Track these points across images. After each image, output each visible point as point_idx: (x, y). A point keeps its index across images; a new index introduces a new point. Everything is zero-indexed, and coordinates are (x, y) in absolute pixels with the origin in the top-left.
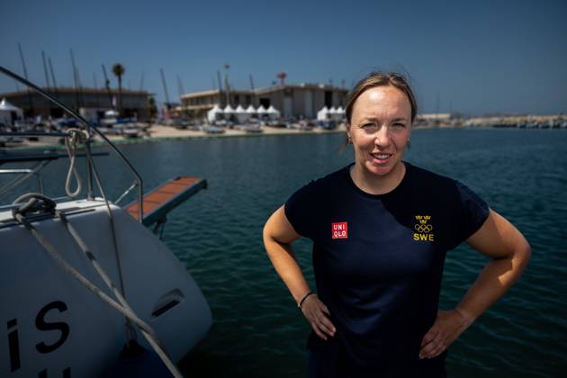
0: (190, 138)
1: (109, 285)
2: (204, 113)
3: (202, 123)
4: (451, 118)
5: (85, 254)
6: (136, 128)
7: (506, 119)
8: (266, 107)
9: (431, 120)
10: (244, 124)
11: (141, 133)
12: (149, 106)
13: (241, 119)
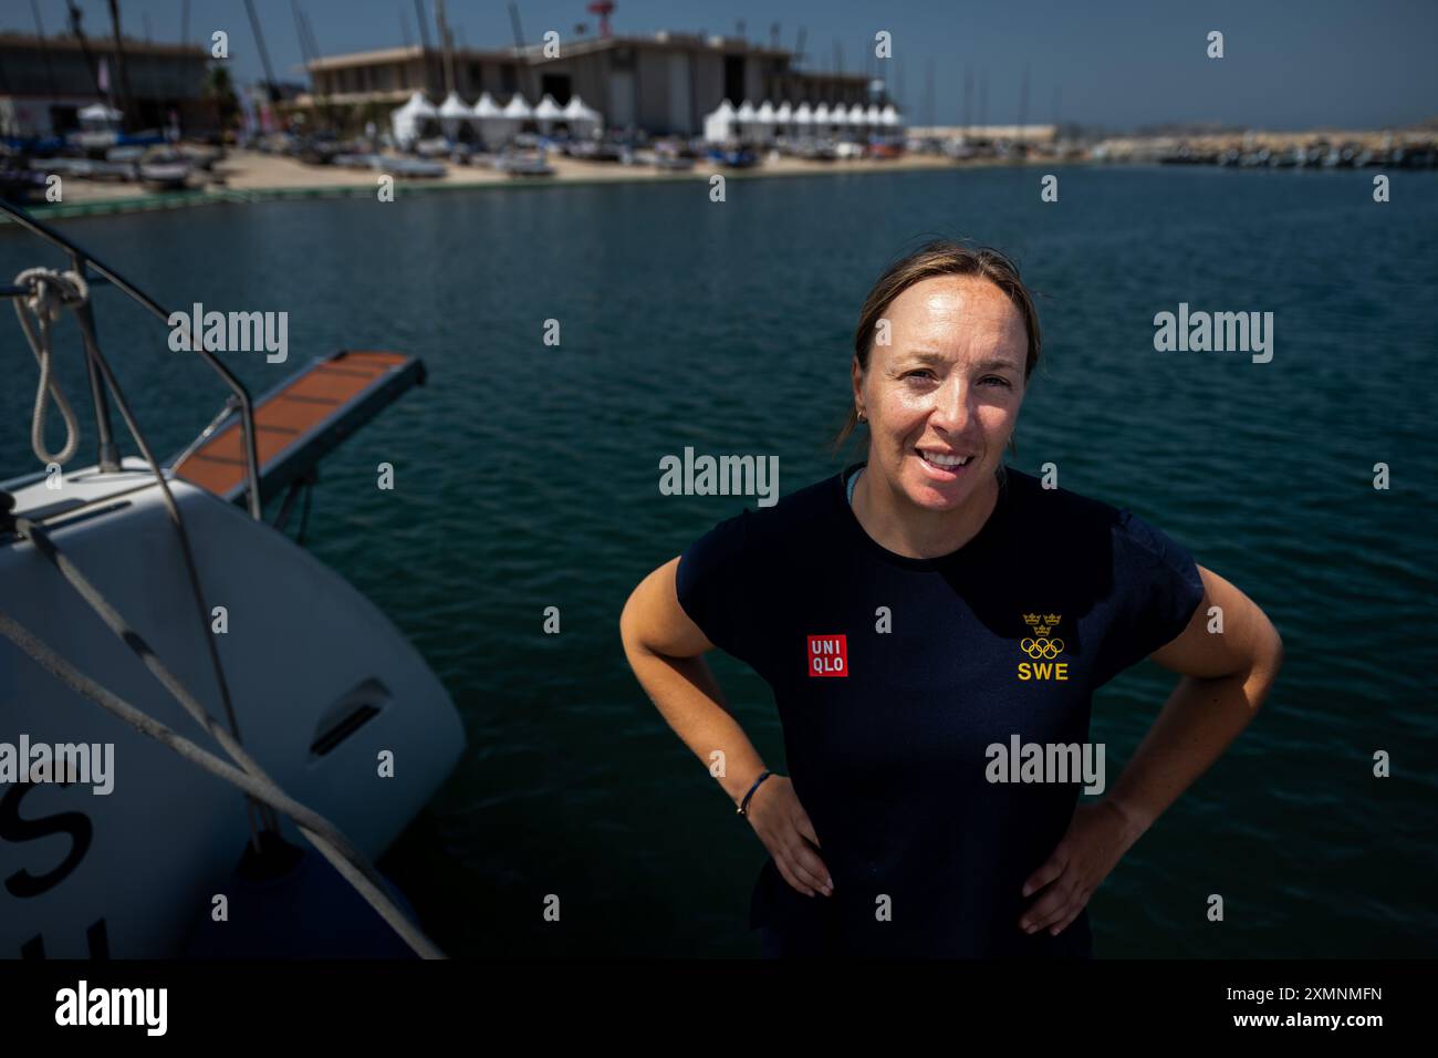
0: (347, 192)
1: (200, 718)
2: (382, 114)
3: (378, 147)
4: (1055, 139)
5: (121, 637)
6: (179, 159)
7: (1193, 142)
8: (562, 101)
9: (1005, 141)
10: (498, 152)
11: (196, 178)
12: (213, 92)
13: (492, 136)
